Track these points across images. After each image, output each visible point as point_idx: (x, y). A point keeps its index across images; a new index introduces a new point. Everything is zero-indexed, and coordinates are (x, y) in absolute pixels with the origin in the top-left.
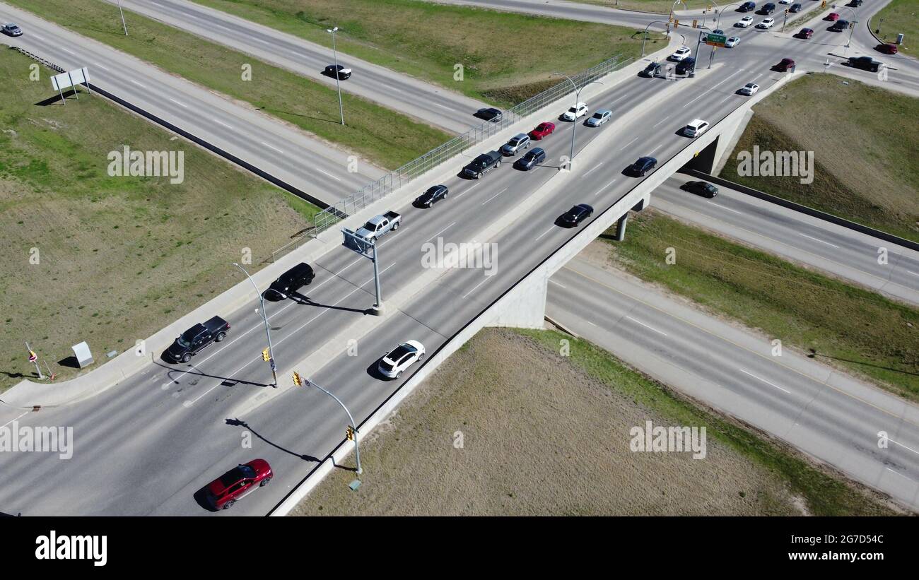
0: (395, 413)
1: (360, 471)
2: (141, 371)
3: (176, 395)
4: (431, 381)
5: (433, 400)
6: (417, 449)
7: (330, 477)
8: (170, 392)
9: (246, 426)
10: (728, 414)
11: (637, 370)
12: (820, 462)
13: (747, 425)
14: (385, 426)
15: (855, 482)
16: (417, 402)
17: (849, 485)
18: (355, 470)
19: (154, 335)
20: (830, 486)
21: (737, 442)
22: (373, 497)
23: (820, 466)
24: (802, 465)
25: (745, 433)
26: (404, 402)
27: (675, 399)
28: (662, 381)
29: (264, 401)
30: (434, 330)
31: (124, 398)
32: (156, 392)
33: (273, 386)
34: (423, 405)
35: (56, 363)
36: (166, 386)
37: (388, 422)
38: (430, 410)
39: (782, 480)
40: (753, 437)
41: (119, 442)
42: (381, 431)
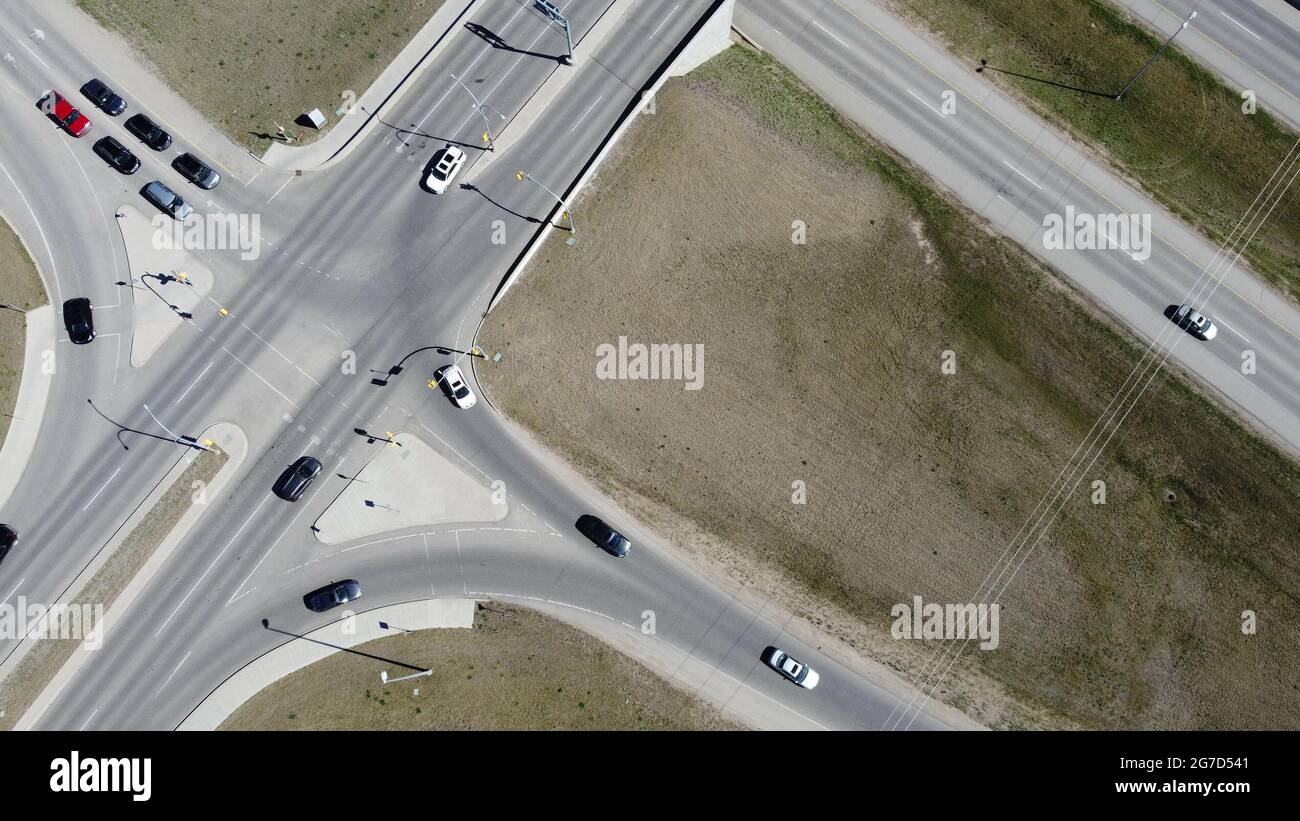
0: (595, 175)
1: (573, 231)
2: (373, 131)
3: (410, 158)
4: (623, 142)
5: (627, 160)
6: (616, 207)
7: (551, 236)
8: (404, 156)
9: (476, 190)
10: (883, 142)
11: (812, 91)
12: (945, 190)
13: (896, 153)
14: (588, 188)
15: (967, 209)
16: (612, 162)
17: (962, 211)
18: (569, 230)
19: (370, 89)
20: (947, 212)
21: (883, 170)
22: (585, 250)
23: (944, 195)
24: (930, 192)
25: (892, 162)
26: (602, 165)
27: (840, 124)
28: (832, 105)
29: (487, 165)
30: (624, 81)
31: (367, 163)
32: (392, 157)
33: (492, 150)
34: (618, 166)
35: (292, 122)
36: (400, 149)
37: (590, 184)
38: (624, 171)
39: (911, 206)
40: (898, 165)
41: (380, 208)
42: (586, 193)
